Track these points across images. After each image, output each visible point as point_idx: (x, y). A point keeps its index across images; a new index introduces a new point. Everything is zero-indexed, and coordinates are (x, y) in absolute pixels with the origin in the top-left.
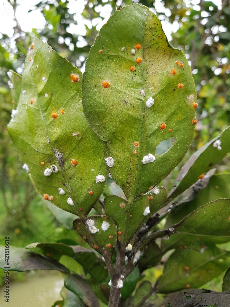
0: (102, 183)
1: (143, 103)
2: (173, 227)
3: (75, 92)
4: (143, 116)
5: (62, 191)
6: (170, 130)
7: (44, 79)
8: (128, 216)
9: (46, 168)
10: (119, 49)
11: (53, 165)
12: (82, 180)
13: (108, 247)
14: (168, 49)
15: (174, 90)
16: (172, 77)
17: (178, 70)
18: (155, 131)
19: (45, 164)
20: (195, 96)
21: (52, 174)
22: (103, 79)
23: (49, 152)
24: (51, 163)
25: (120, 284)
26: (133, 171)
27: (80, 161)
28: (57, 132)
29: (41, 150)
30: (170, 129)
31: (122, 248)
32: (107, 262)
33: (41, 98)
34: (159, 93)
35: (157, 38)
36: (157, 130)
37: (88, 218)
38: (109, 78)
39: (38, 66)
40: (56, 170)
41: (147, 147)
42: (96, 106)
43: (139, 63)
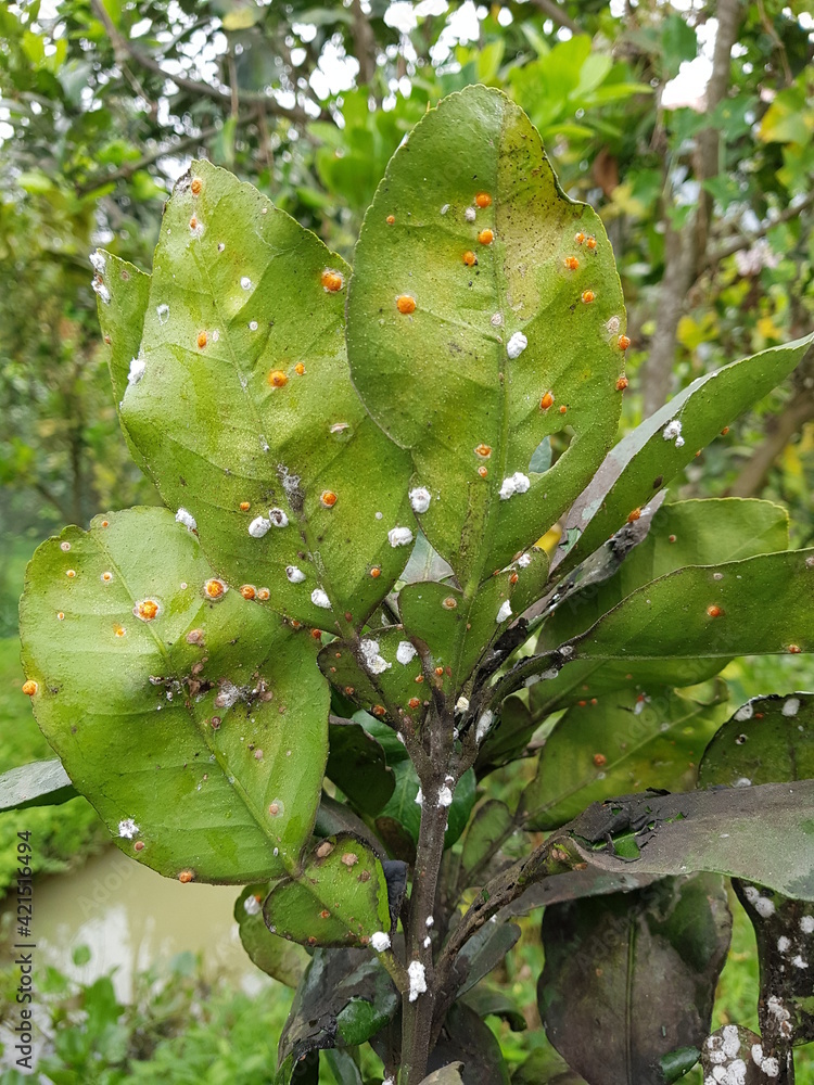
0: (406, 546)
1: (501, 347)
2: (569, 645)
3: (333, 318)
4: (501, 381)
5: (297, 575)
6: (563, 410)
7: (248, 283)
8: (463, 628)
9: (255, 517)
10: (436, 208)
11: (275, 509)
12: (349, 541)
13: (413, 706)
14: (557, 202)
15: (574, 307)
16: (568, 276)
17: (582, 258)
18: (530, 415)
19: (252, 505)
20: (623, 320)
21: (271, 532)
22: (399, 292)
23: (266, 475)
24: (269, 503)
25: (445, 798)
26: (476, 518)
27: (345, 494)
28: (286, 422)
29: (242, 471)
30: (563, 407)
31: (447, 706)
32: (409, 745)
33: (237, 333)
34: (538, 319)
35: (529, 176)
36: (534, 412)
37: (364, 637)
38: (412, 286)
39: (222, 246)
40: (285, 519)
41: (510, 457)
42: (384, 361)
43: (485, 243)
